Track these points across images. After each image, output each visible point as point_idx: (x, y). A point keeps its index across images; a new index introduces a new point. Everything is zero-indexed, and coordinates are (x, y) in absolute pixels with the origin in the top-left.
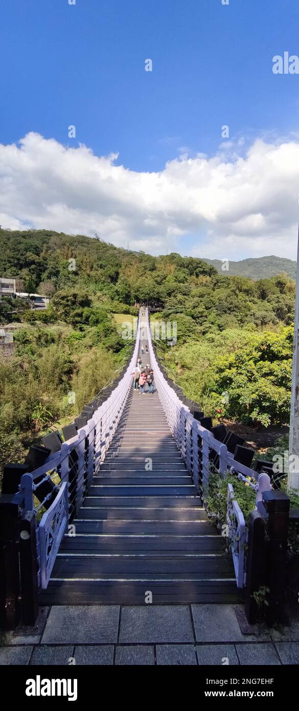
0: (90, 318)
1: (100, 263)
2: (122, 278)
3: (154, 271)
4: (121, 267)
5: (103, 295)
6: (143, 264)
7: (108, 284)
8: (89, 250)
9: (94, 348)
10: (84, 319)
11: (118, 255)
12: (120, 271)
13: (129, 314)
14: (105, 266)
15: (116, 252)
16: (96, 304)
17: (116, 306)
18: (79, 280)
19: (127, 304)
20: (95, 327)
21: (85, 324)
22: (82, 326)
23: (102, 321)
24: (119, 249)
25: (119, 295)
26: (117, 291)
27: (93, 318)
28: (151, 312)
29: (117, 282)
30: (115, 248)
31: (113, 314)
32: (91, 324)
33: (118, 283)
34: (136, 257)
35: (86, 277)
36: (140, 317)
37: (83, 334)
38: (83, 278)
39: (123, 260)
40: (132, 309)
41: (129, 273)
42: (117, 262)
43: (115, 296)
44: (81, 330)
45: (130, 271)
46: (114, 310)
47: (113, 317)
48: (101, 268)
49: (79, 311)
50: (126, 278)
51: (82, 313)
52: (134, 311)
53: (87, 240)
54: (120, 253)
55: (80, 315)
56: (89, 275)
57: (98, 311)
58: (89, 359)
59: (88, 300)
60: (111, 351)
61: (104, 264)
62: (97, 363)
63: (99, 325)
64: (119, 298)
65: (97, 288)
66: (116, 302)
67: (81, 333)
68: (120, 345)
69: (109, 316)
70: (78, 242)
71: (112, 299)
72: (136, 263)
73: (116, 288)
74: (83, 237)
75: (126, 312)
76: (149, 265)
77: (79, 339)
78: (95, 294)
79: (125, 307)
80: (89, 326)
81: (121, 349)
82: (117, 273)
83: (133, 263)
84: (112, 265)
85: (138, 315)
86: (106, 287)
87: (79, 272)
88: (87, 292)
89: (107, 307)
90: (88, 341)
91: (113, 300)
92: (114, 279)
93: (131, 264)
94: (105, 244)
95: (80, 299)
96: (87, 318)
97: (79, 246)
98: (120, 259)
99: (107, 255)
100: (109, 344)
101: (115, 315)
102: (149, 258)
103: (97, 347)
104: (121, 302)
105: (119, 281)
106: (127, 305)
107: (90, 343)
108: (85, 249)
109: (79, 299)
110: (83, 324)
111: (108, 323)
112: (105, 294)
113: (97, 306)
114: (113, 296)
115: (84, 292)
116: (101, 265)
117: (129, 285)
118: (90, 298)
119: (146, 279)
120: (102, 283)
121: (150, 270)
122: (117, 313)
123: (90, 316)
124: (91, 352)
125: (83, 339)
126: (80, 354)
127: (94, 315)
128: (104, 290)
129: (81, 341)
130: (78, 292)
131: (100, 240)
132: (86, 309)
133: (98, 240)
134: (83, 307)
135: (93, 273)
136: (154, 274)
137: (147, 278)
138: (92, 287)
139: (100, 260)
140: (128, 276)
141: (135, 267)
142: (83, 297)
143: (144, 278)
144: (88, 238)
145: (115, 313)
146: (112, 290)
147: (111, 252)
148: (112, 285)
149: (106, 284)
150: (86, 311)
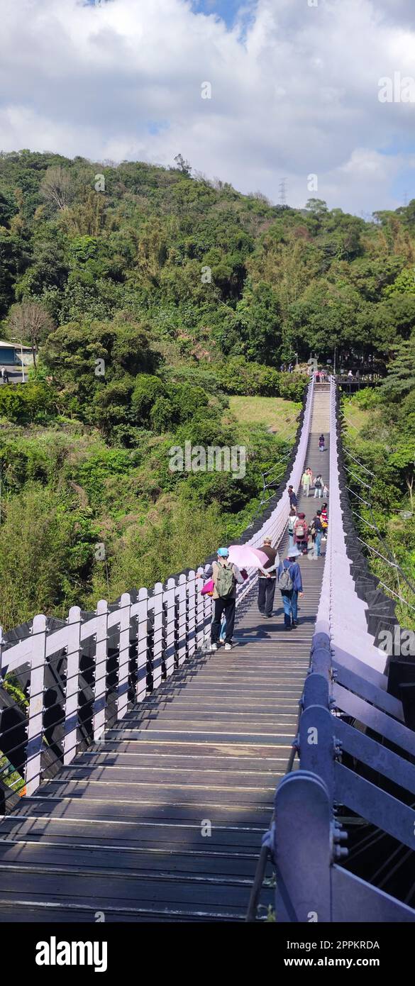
0: (155, 408)
1: (188, 241)
2: (256, 286)
3: (358, 260)
4: (251, 250)
5: (198, 340)
6: (323, 241)
7: (213, 305)
8: (158, 205)
9: (163, 498)
10: (135, 409)
11: (242, 216)
12: (248, 261)
13: (278, 395)
14: (203, 251)
15: (237, 206)
16: (176, 366)
17: (236, 373)
18: (128, 297)
19: (270, 364)
20: (168, 435)
21: (139, 424)
22: (131, 433)
23: (190, 415)
24: (249, 197)
25: (245, 337)
26: (239, 327)
27: (161, 406)
28: (344, 387)
29: (241, 298)
30: (236, 197)
31: (225, 397)
32: (156, 425)
33: (243, 302)
34: (300, 219)
35: (147, 286)
36: (309, 405)
37: (132, 455)
38: (137, 289)
39: (261, 230)
40: (285, 378)
41: (276, 270)
42: (240, 235)
43: (233, 342)
44: (128, 442)
45: (277, 264)
46: (230, 386)
47: (226, 406)
48: (191, 256)
49: (120, 386)
50: (267, 282)
51: (131, 391)
52: (292, 386)
53: (151, 176)
54: (250, 208)
55: (123, 398)
56: (155, 281)
57: (179, 385)
58: (146, 529)
59: (149, 352)
60: (216, 505)
61: (200, 244)
62: (171, 542)
63: (180, 429)
64: (247, 348)
65: (180, 320)
66: (236, 361)
67: (125, 452)
68: (244, 490)
69: (213, 400)
70: (126, 183)
71: (226, 351)
72: (299, 235)
73: (239, 316)
74: (141, 167)
75: (268, 391)
76: (339, 239)
77: (120, 472)
78: (174, 335)
79: (263, 373)
80: (151, 432)
81: (248, 500)
82: (241, 272)
83: (289, 236)
84: (225, 247)
85: (303, 399)
86: (206, 316)
87: (127, 273)
88: (148, 328)
89: (205, 375)
90: (146, 475)
91: (227, 353)
92: (230, 288)
93: (283, 241)
94: (205, 184)
95: (125, 350)
96: (146, 407)
97: (126, 195)
98: (250, 227)
99: (210, 216)
100: (211, 484)
101: (234, 400)
102: (344, 222)
103: (172, 494)
104: (252, 359)
105: (247, 295)
106: (271, 369)
107: (153, 483)
108: (145, 202)
109: (122, 350)
110: (133, 424)
111: (209, 422)
112: (205, 337)
113: (177, 371)
114: (227, 343)
115: (138, 328)
116: (192, 247)
117: (277, 304)
118: (154, 347)
119: (330, 286)
120: (195, 303)
121: (343, 258)
122: (240, 394)
123: (153, 402)
124: (154, 509)
125: (131, 470)
126: (121, 517)
127: (167, 396)
128: (201, 325)
129: (125, 477)
130: (118, 330)
131: (192, 173)
132: (142, 378)
133: (184, 173)
134: (134, 374)
135: (167, 274)
136: (358, 266)
137: (332, 281)
138: (165, 315)
139: (189, 232)
140: (275, 279)
141: (296, 248)
142: (132, 342)
143: (323, 281)
144: (154, 169)
145: (232, 392)
146: (225, 324)
147: (222, 207)
148: (225, 308)
149: (206, 305)
150: (142, 384)
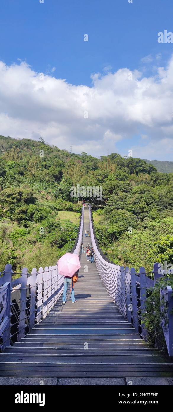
0: (35, 215)
1: (45, 163)
2: (66, 178)
3: (96, 170)
4: (64, 167)
5: (47, 193)
6: (86, 164)
7: (52, 183)
8: (34, 152)
9: (38, 244)
10: (28, 215)
11: (61, 156)
12: (63, 170)
13: (73, 211)
14: (49, 167)
15: (59, 153)
16: (41, 202)
17: (59, 204)
18: (25, 180)
19: (70, 201)
20: (39, 223)
21: (29, 220)
22: (27, 223)
23: (46, 217)
24: (62, 151)
25: (62, 193)
26: (60, 190)
27: (37, 214)
28: (93, 208)
29: (61, 181)
30: (59, 150)
31: (57, 211)
32: (35, 220)
33: (62, 182)
34: (79, 158)
35: (31, 177)
36: (83, 214)
37: (27, 230)
38: (29, 178)
39: (67, 161)
40: (75, 206)
41: (72, 173)
42: (61, 162)
43: (59, 194)
44: (26, 226)
45: (72, 171)
46: (58, 208)
47: (57, 214)
48: (46, 168)
49: (24, 208)
50: (69, 177)
51: (27, 210)
52: (77, 208)
53: (32, 143)
54: (63, 154)
55: (25, 212)
56: (34, 175)
57: (42, 208)
58: (33, 254)
59: (33, 198)
60: (55, 246)
61: (48, 164)
62: (41, 258)
63: (43, 221)
64: (63, 196)
65: (42, 187)
66: (59, 200)
67: (25, 229)
68: (63, 241)
69: (53, 212)
70: (24, 145)
71: (56, 197)
72: (78, 163)
73: (60, 186)
74: (29, 140)
75: (70, 209)
76: (91, 164)
77: (23, 235)
78: (40, 192)
79: (68, 204)
80: (33, 223)
81: (64, 244)
82: (61, 173)
83: (76, 163)
84: (56, 166)
85: (81, 212)
86: (50, 186)
87: (25, 173)
88: (33, 190)
89: (51, 204)
90: (32, 237)
91: (56, 198)
92: (58, 178)
93: (74, 164)
94: (49, 146)
95: (26, 197)
96: (32, 215)
97: (24, 149)
98: (63, 160)
99: (51, 156)
100: (53, 239)
101: (59, 212)
102: (92, 159)
103: (41, 243)
104: (64, 200)
105: (63, 180)
106: (71, 203)
107: (34, 239)
108: (30, 151)
109: (24, 197)
110: (28, 220)
111: (52, 220)
112: (50, 193)
113: (42, 203)
114: (57, 195)
115: (29, 190)
116: (46, 165)
117: (73, 183)
118: (34, 196)
119: (88, 178)
120: (46, 182)
121: (92, 170)
122: (61, 210)
123: (34, 213)
124: (35, 247)
125: (27, 235)
126: (24, 250)
127: (39, 211)
128: (48, 189)
129: (25, 237)
130: (23, 190)
131: (45, 143)
132: (31, 206)
133: (43, 143)
134: (28, 204)
135: (37, 173)
136: (96, 172)
137: (89, 177)
138: (37, 186)
139: (45, 161)
140: (72, 176)
141: (78, 166)
142: (28, 194)
143: (86, 176)
144: (33, 141)
145: (58, 210)
146: (56, 189)
147: (55, 153)
148: (56, 184)
149: (50, 183)
150: (31, 208)
